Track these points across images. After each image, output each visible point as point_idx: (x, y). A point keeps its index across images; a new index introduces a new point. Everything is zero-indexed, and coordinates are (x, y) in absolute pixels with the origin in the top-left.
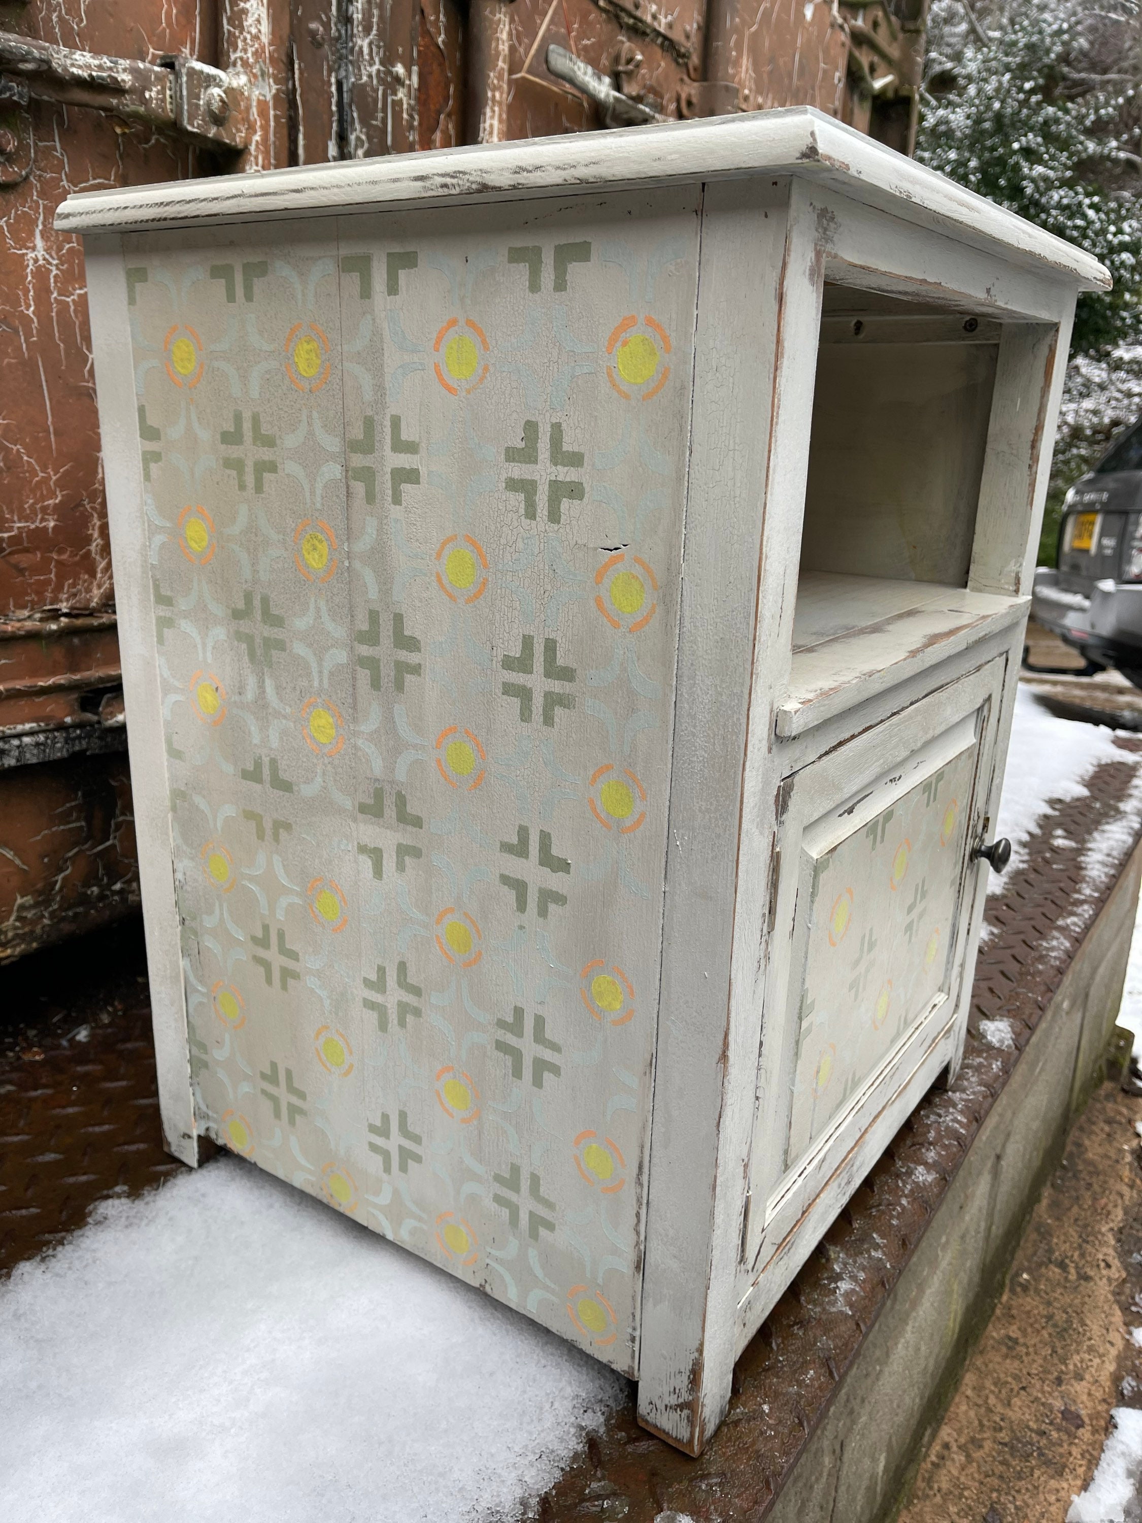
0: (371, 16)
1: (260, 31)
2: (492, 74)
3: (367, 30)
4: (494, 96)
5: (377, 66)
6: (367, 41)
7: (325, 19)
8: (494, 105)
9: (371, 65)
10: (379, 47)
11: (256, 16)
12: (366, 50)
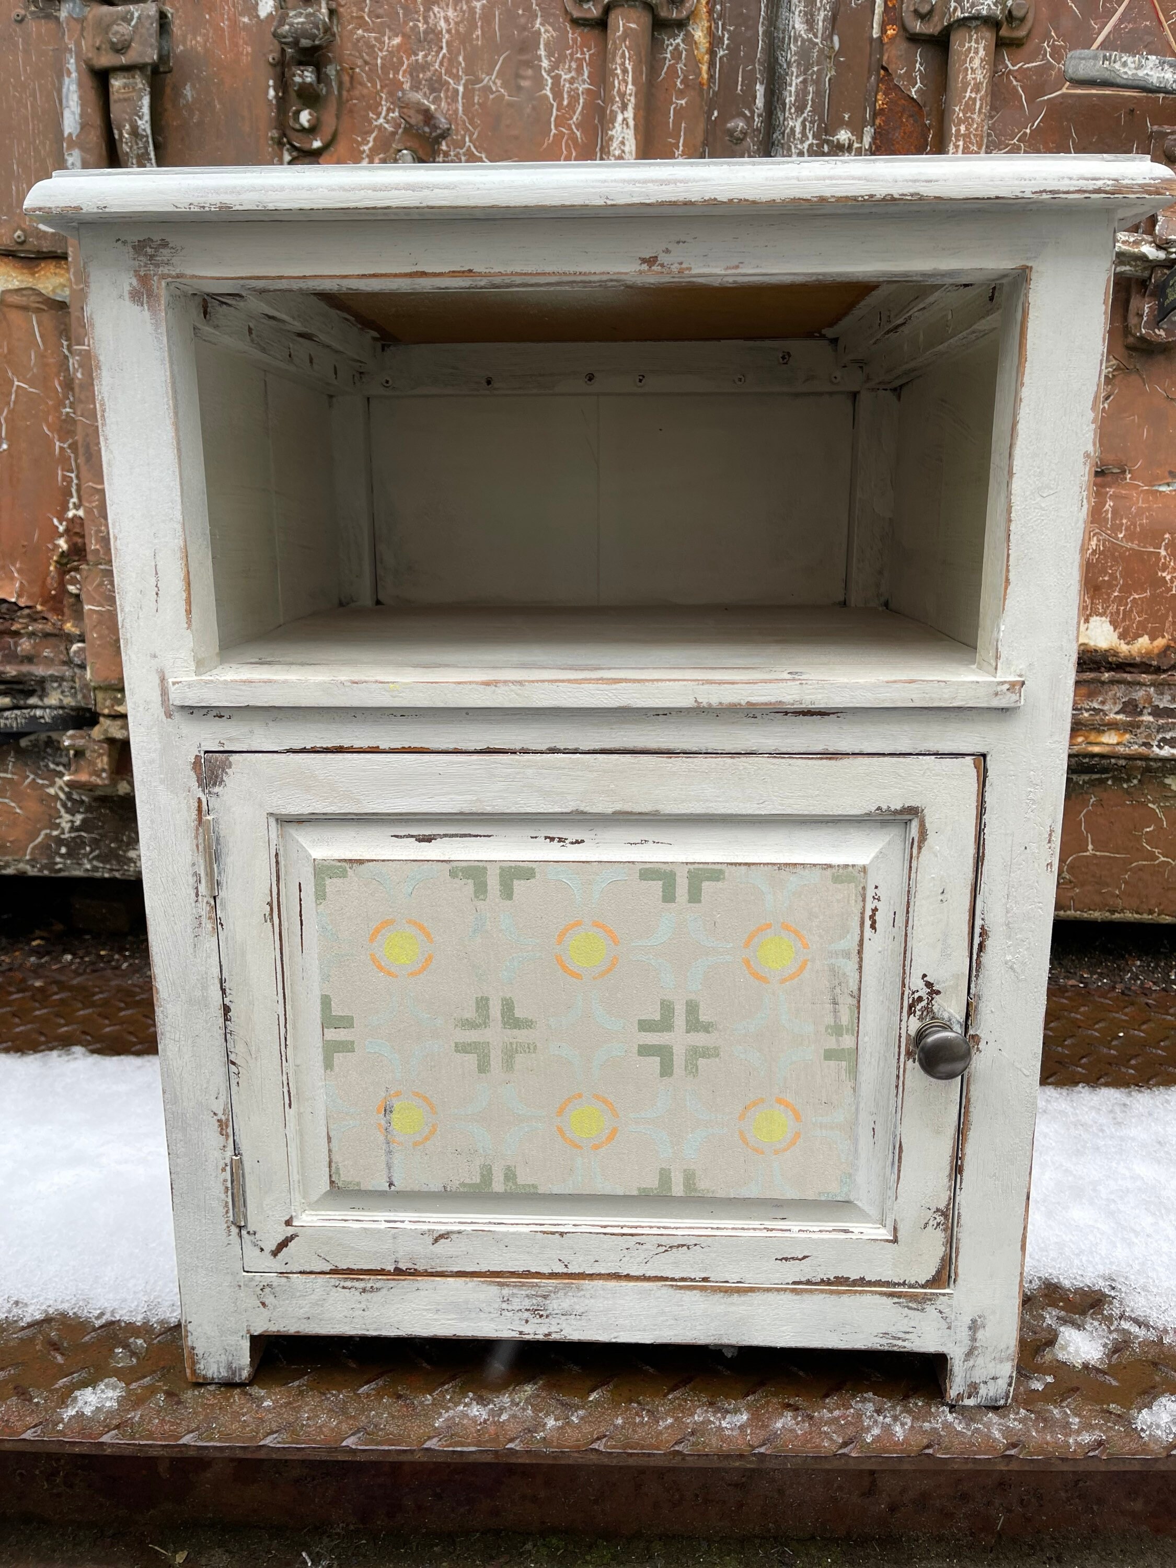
0: (806, 93)
1: (623, 151)
2: (957, 109)
3: (800, 109)
4: (958, 131)
5: (811, 140)
6: (800, 120)
7: (748, 114)
8: (957, 140)
9: (802, 142)
10: (812, 122)
11: (620, 139)
12: (798, 129)
